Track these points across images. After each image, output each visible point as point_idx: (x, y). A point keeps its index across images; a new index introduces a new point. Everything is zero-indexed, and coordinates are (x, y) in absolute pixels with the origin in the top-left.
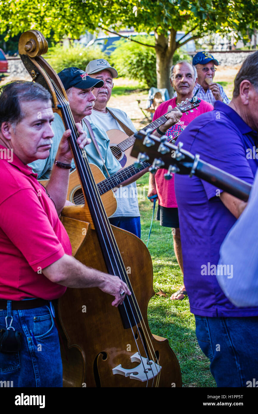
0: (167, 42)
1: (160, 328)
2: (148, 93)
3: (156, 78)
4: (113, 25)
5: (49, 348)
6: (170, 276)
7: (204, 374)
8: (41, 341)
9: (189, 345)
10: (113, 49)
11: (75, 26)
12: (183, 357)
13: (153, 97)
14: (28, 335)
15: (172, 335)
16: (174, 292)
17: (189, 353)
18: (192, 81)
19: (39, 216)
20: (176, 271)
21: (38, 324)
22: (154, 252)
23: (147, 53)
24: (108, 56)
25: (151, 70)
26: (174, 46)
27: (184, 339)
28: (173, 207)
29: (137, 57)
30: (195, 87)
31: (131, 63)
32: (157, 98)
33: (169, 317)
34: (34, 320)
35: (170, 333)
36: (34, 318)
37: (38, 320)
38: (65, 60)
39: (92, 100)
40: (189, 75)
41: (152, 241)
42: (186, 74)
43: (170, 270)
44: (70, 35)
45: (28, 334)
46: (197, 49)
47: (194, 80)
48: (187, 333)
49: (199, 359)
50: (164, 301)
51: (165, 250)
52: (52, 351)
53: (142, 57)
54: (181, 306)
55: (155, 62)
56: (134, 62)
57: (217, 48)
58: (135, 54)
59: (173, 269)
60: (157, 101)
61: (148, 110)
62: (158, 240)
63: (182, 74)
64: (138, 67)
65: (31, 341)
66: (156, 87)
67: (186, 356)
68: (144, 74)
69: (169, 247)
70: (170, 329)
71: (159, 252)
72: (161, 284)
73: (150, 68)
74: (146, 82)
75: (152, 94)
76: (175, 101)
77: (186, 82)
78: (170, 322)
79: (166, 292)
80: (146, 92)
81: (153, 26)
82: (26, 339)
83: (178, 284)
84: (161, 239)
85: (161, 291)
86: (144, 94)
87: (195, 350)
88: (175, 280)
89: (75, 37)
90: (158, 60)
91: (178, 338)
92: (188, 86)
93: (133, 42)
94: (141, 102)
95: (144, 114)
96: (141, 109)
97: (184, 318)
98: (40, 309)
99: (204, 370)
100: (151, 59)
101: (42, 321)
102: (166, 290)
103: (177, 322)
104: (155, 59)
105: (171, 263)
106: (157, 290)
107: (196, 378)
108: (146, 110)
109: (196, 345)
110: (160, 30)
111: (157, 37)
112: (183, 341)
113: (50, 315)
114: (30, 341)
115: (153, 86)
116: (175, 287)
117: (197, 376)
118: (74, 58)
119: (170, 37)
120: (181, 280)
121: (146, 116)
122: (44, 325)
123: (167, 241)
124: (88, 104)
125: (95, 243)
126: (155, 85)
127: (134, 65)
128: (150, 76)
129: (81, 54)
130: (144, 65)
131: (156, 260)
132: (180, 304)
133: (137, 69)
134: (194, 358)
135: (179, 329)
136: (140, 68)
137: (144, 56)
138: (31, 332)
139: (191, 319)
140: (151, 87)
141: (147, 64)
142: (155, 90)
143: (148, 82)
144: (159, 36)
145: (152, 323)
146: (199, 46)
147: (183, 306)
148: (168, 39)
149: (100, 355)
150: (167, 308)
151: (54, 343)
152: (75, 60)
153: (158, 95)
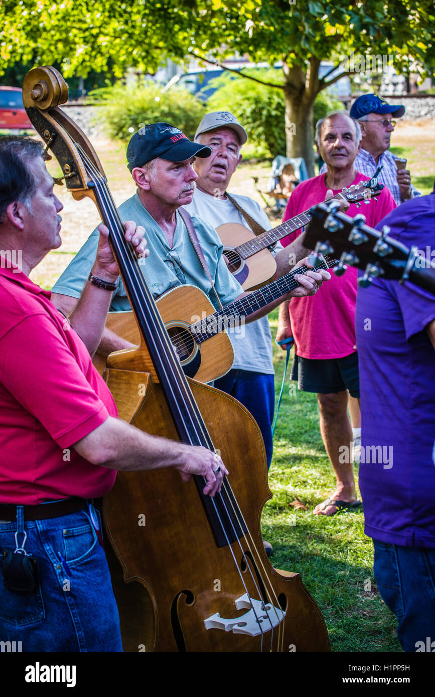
0: (303, 80)
1: (298, 562)
2: (271, 166)
3: (284, 140)
4: (214, 51)
5: (93, 579)
6: (312, 475)
7: (372, 641)
8: (78, 568)
9: (346, 592)
10: (212, 91)
11: (150, 51)
12: (337, 612)
13: (279, 172)
14: (54, 560)
15: (317, 575)
16: (320, 501)
17: (347, 605)
18: (353, 146)
19: (61, 356)
20: (322, 466)
21: (71, 541)
22: (285, 433)
23: (269, 98)
24: (202, 102)
25: (276, 126)
26: (316, 87)
27: (339, 581)
28: (320, 358)
29: (252, 104)
30: (357, 155)
31: (241, 115)
32: (286, 174)
33: (312, 544)
34: (64, 536)
35: (315, 572)
36: (64, 531)
37: (71, 535)
38: (131, 108)
39: (192, 180)
40: (347, 136)
41: (280, 416)
42: (343, 133)
43: (312, 464)
44: (141, 67)
45: (54, 558)
46: (353, 90)
47: (356, 144)
48: (342, 572)
49: (364, 615)
50: (303, 517)
51: (303, 431)
52: (98, 584)
53: (260, 105)
54: (332, 526)
55: (283, 113)
56: (248, 113)
57: (386, 90)
58: (248, 99)
59: (317, 463)
60: (287, 178)
61: (271, 193)
62: (292, 414)
63: (337, 134)
64: (254, 121)
65: (62, 569)
66: (285, 156)
67: (341, 610)
68: (264, 133)
69: (310, 426)
70: (314, 565)
71: (294, 434)
72: (297, 487)
73: (275, 123)
74: (268, 147)
75: (278, 168)
76: (324, 179)
77: (343, 147)
78: (315, 552)
79: (306, 502)
80: (267, 163)
81: (281, 51)
82: (53, 567)
83: (326, 489)
84: (296, 412)
85: (298, 500)
86: (264, 167)
87: (357, 600)
88: (322, 481)
89: (151, 71)
90: (288, 111)
91: (327, 581)
92: (347, 154)
93: (246, 80)
94: (259, 181)
95: (265, 200)
96: (260, 192)
97: (337, 546)
98: (72, 517)
99: (372, 635)
100: (277, 109)
101: (78, 536)
102: (306, 499)
103: (325, 553)
104: (284, 108)
105: (313, 453)
106: (291, 499)
107: (359, 648)
108: (268, 193)
109: (358, 592)
110: (292, 59)
111: (287, 71)
112: (336, 586)
113: (90, 526)
114: (59, 571)
115: (279, 154)
116: (320, 494)
117: (361, 643)
118: (146, 106)
119: (309, 72)
120: (330, 482)
121: (267, 203)
122: (81, 542)
123: (306, 415)
124: (185, 186)
125: (161, 407)
126: (282, 152)
127: (248, 118)
128: (275, 137)
129: (157, 99)
130: (264, 118)
131: (288, 448)
132: (330, 523)
133: (252, 125)
134: (355, 613)
135: (329, 564)
136: (258, 123)
137: (265, 103)
138: (60, 555)
139: (349, 548)
140: (275, 156)
141: (269, 116)
142: (284, 161)
143: (271, 147)
144: (291, 69)
145: (283, 555)
146: (357, 86)
147: (335, 526)
148: (306, 74)
149: (182, 595)
150: (307, 530)
151: (99, 571)
152: (148, 109)
153: (288, 169)
